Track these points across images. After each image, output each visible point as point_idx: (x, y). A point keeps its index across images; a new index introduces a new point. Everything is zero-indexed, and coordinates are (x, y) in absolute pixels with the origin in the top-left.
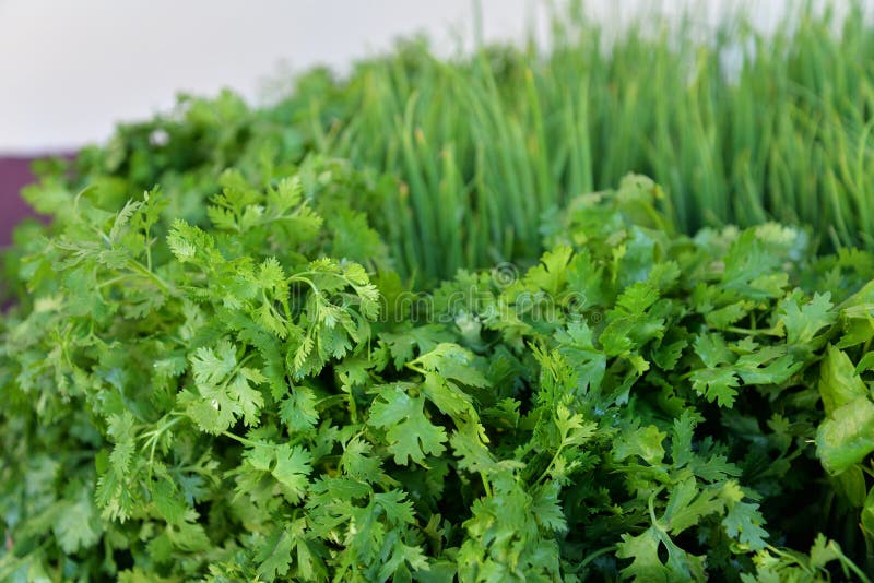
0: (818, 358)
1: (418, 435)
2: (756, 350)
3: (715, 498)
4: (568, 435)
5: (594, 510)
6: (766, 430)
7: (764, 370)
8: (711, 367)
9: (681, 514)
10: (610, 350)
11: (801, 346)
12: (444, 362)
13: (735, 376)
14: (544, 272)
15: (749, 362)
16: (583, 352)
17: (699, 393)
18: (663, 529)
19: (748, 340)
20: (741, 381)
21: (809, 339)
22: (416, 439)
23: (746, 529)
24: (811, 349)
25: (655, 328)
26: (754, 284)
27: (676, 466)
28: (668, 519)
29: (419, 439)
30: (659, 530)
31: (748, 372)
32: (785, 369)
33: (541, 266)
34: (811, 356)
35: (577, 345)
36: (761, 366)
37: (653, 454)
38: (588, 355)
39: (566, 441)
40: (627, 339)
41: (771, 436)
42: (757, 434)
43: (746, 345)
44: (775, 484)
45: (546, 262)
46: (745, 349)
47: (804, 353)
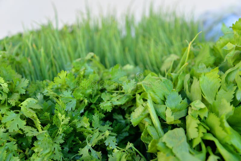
0: (134, 97)
1: (17, 124)
2: (117, 96)
3: (103, 135)
4: (62, 121)
5: (74, 143)
6: (125, 119)
7: (118, 101)
8: (105, 101)
9: (95, 141)
10: (77, 98)
11: (128, 94)
12: (28, 103)
13: (111, 103)
14: (59, 79)
15: (114, 99)
16: (69, 99)
17: (102, 108)
18: (90, 146)
19: (115, 93)
20: (112, 104)
21: (130, 92)
22: (17, 125)
23: (111, 143)
24: (131, 95)
25: (89, 91)
26: (120, 80)
27: (95, 128)
28: (91, 143)
29: (18, 125)
30: (89, 146)
31: (114, 102)
32: (124, 100)
33: (58, 77)
34: (132, 97)
35: (67, 97)
36: (117, 100)
37: (87, 125)
38: (71, 100)
39: (62, 123)
40: (81, 94)
41: (126, 120)
42: (122, 120)
43: (114, 95)
44: (127, 133)
45: (60, 76)
46: (114, 96)
47: (130, 96)
